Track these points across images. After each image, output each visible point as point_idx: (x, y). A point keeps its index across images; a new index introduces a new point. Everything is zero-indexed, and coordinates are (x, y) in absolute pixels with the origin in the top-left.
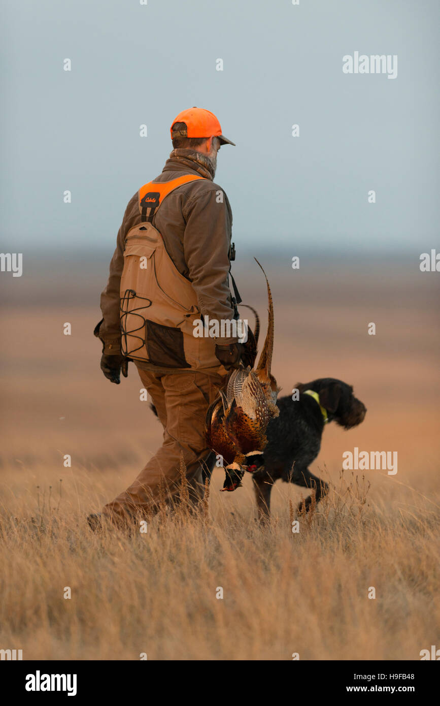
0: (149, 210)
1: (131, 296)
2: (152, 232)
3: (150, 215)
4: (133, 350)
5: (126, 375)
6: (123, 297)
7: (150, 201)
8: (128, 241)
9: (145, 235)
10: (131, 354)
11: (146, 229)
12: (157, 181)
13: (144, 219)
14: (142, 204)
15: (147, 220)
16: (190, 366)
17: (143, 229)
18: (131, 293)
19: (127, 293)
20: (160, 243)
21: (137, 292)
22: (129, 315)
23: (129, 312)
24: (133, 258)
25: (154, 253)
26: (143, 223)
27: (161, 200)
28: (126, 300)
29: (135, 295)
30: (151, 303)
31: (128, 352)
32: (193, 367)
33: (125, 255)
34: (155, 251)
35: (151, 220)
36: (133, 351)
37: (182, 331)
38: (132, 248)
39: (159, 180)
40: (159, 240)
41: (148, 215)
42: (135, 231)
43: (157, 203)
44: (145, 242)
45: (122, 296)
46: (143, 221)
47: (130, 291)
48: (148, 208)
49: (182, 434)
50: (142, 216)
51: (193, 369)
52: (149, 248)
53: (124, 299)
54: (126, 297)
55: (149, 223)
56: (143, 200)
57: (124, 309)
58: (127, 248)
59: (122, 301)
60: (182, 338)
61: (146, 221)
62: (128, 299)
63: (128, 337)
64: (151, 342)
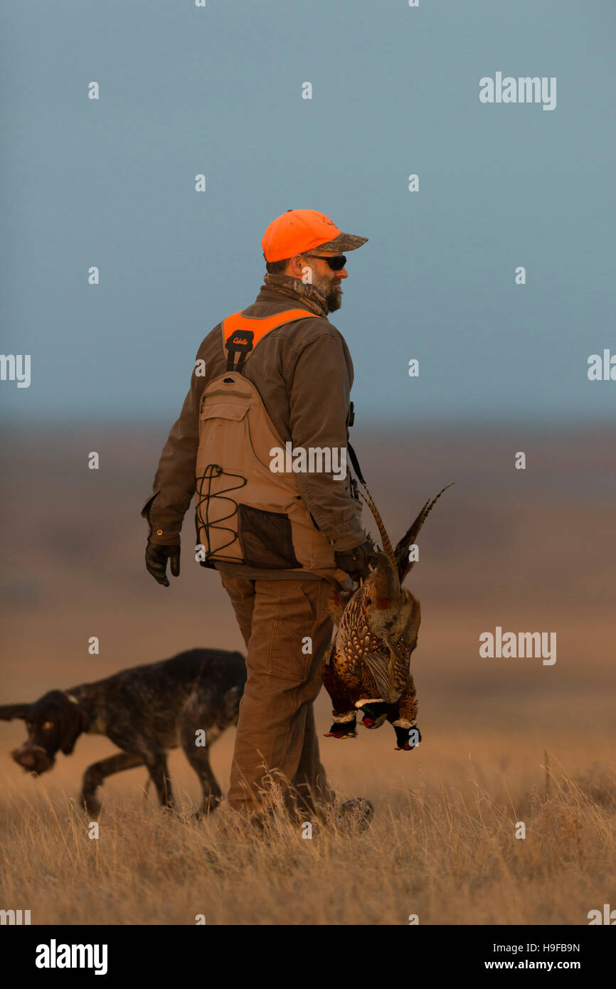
0: (238, 355)
1: (215, 473)
2: (242, 385)
3: (239, 362)
4: (219, 547)
5: (176, 572)
6: (202, 476)
7: (239, 342)
8: (207, 400)
9: (232, 390)
10: (216, 554)
11: (232, 381)
12: (248, 315)
13: (230, 367)
14: (227, 346)
15: (235, 367)
16: (300, 566)
17: (228, 381)
18: (215, 469)
19: (209, 470)
20: (256, 399)
21: (224, 467)
22: (212, 501)
23: (214, 496)
24: (216, 421)
25: (247, 413)
26: (228, 373)
27: (255, 342)
28: (206, 481)
29: (220, 472)
30: (246, 482)
31: (212, 551)
32: (304, 567)
33: (203, 417)
34: (249, 410)
35: (240, 368)
36: (219, 549)
37: (290, 518)
38: (214, 408)
39: (250, 313)
40: (254, 395)
41: (236, 362)
42: (217, 385)
43: (250, 347)
44: (233, 399)
45: (199, 474)
46: (228, 370)
47: (214, 466)
48: (236, 353)
49: (275, 659)
50: (228, 364)
51: (305, 569)
52: (239, 407)
53: (203, 478)
54: (206, 476)
55: (238, 374)
56: (230, 340)
57: (205, 492)
58: (205, 408)
59: (199, 482)
60: (290, 528)
61: (232, 370)
62: (210, 478)
63: (210, 529)
64: (247, 535)
